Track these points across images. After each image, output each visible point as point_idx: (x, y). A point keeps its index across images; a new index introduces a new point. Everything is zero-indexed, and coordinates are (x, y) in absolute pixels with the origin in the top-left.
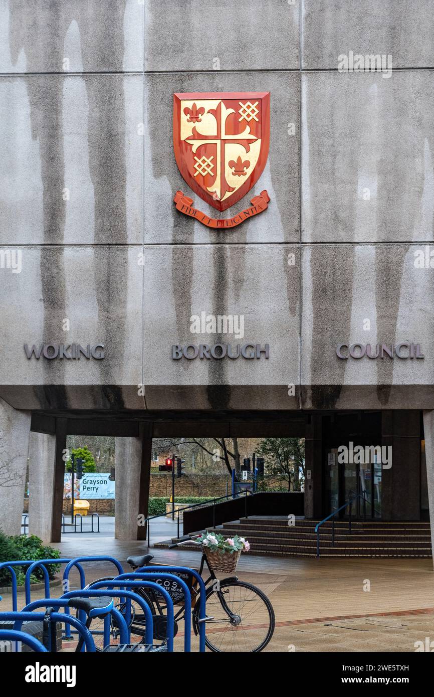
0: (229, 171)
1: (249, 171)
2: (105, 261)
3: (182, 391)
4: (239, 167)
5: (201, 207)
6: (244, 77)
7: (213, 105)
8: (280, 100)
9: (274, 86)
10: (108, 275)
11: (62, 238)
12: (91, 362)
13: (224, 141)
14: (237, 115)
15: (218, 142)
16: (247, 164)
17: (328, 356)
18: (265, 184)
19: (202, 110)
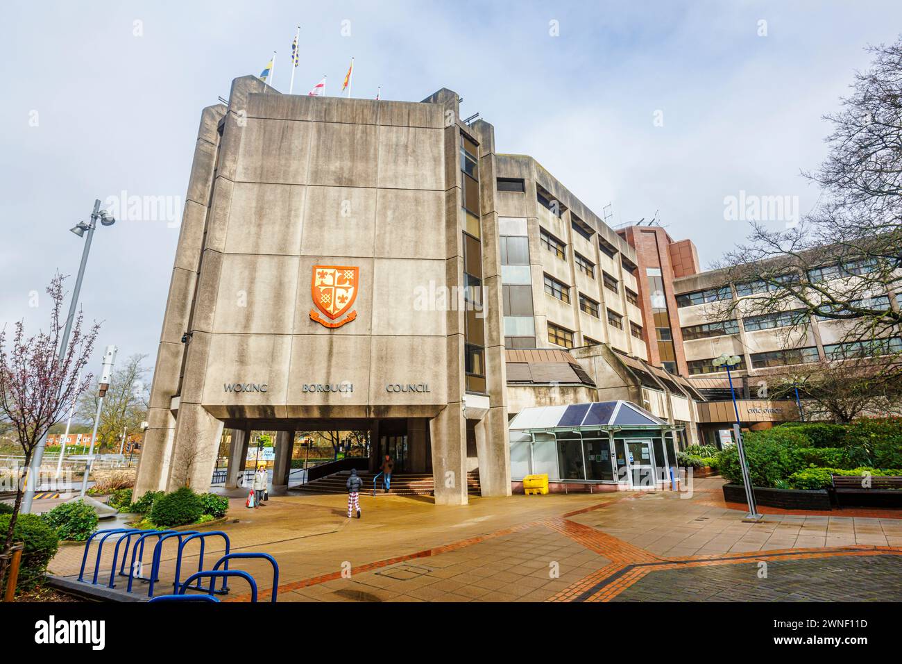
0: (338, 301)
1: (347, 301)
2: (272, 342)
3: (307, 409)
4: (342, 299)
5: (322, 317)
6: (347, 259)
7: (332, 271)
8: (363, 270)
9: (362, 265)
10: (273, 349)
11: (250, 330)
12: (260, 393)
13: (336, 288)
14: (343, 276)
15: (333, 288)
16: (347, 298)
17: (383, 390)
18: (354, 307)
19: (326, 273)
